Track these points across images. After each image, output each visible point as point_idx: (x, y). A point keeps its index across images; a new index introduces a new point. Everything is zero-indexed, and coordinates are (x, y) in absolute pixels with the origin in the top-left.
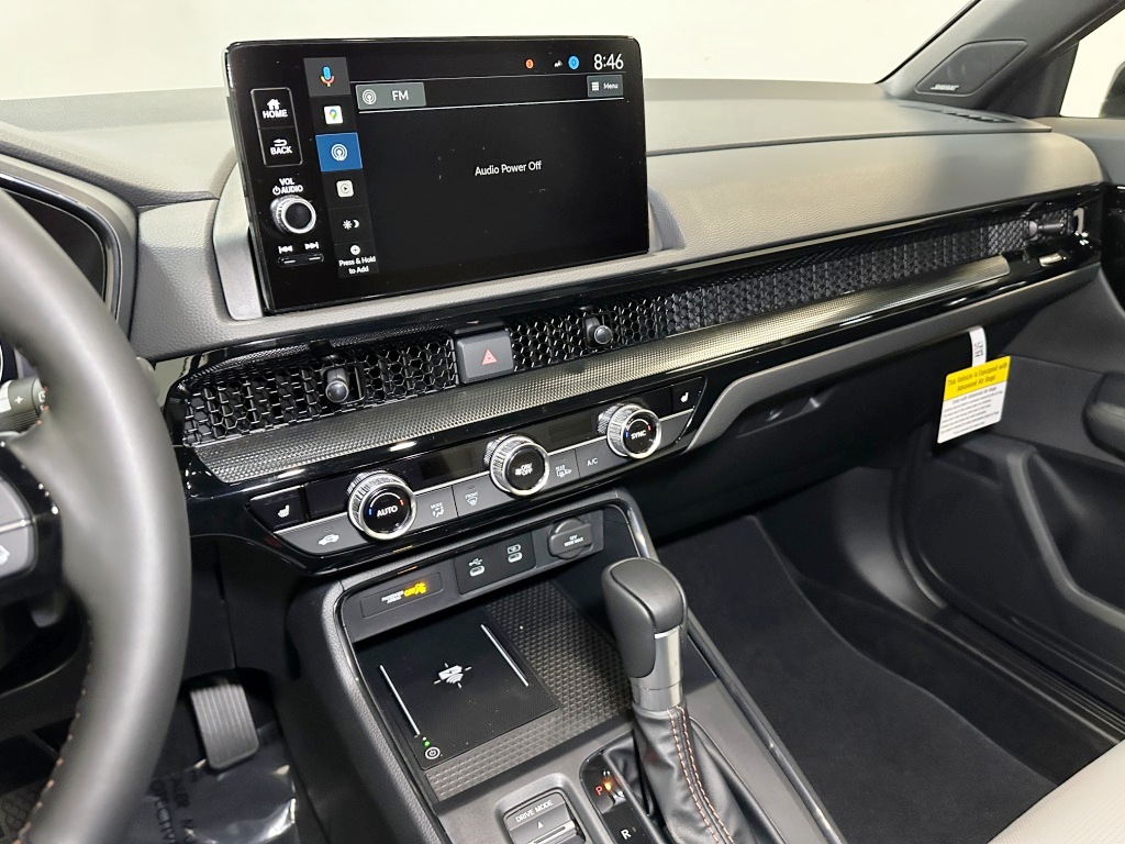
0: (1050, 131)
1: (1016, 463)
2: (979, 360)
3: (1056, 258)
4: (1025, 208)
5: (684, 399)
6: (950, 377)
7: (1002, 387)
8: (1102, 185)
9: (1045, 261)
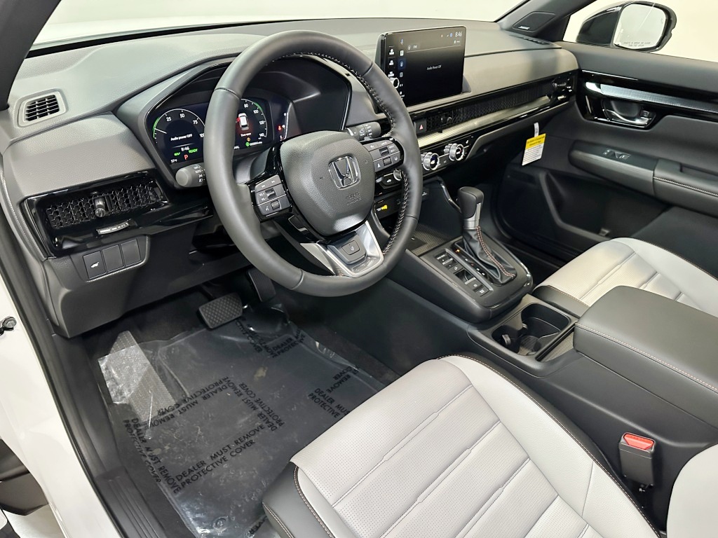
0: (560, 48)
1: (542, 177)
2: (536, 135)
3: (563, 97)
4: (553, 79)
5: (467, 142)
6: (528, 141)
7: (542, 145)
8: (577, 70)
9: (559, 98)
